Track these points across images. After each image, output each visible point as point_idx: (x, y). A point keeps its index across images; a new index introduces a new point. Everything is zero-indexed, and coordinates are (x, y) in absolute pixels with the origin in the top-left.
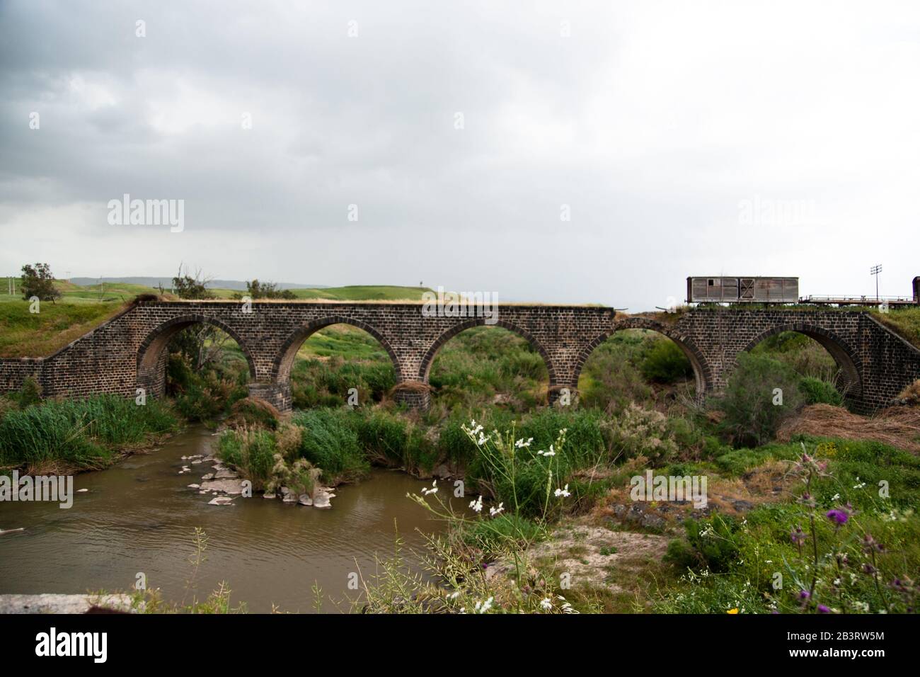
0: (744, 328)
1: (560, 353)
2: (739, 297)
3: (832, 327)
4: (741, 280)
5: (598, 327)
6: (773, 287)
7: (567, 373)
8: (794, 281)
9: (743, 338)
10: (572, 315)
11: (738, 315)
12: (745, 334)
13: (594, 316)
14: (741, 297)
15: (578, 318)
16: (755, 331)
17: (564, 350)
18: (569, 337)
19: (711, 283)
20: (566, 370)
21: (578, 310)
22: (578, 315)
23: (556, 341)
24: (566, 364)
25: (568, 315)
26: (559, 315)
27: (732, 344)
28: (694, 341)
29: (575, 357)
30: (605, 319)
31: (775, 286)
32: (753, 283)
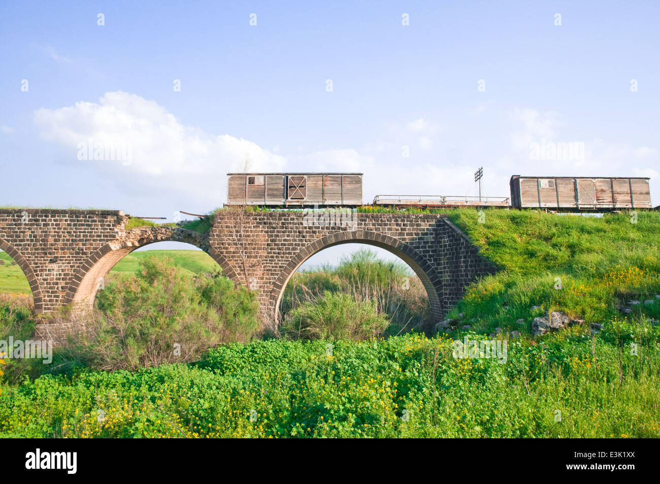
0: (288, 236)
1: (49, 270)
2: (287, 198)
3: (400, 234)
4: (290, 177)
5: (99, 236)
6: (331, 186)
7: (58, 297)
8: (356, 178)
9: (287, 249)
10: (66, 221)
11: (280, 219)
12: (289, 245)
13: (95, 221)
14: (289, 199)
15: (75, 225)
16: (301, 240)
17: (55, 266)
18: (62, 249)
19: (252, 181)
20: (56, 292)
21: (75, 214)
22: (74, 221)
23: (45, 254)
24: (57, 284)
25: (61, 220)
26: (50, 220)
27: (272, 257)
28: (222, 253)
29: (68, 274)
30: (109, 225)
31: (332, 184)
32: (305, 181)
